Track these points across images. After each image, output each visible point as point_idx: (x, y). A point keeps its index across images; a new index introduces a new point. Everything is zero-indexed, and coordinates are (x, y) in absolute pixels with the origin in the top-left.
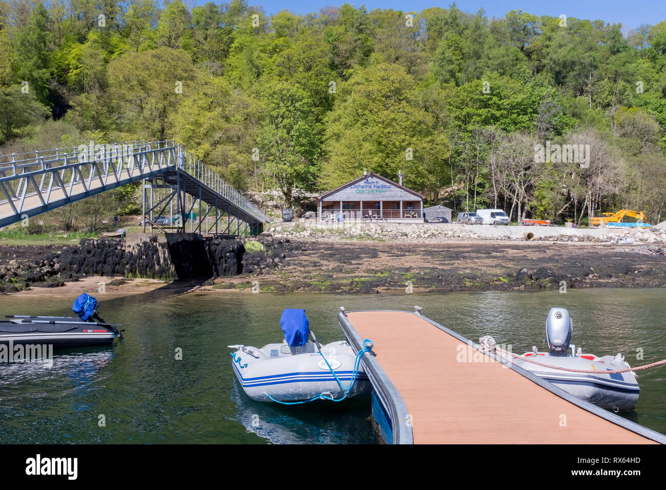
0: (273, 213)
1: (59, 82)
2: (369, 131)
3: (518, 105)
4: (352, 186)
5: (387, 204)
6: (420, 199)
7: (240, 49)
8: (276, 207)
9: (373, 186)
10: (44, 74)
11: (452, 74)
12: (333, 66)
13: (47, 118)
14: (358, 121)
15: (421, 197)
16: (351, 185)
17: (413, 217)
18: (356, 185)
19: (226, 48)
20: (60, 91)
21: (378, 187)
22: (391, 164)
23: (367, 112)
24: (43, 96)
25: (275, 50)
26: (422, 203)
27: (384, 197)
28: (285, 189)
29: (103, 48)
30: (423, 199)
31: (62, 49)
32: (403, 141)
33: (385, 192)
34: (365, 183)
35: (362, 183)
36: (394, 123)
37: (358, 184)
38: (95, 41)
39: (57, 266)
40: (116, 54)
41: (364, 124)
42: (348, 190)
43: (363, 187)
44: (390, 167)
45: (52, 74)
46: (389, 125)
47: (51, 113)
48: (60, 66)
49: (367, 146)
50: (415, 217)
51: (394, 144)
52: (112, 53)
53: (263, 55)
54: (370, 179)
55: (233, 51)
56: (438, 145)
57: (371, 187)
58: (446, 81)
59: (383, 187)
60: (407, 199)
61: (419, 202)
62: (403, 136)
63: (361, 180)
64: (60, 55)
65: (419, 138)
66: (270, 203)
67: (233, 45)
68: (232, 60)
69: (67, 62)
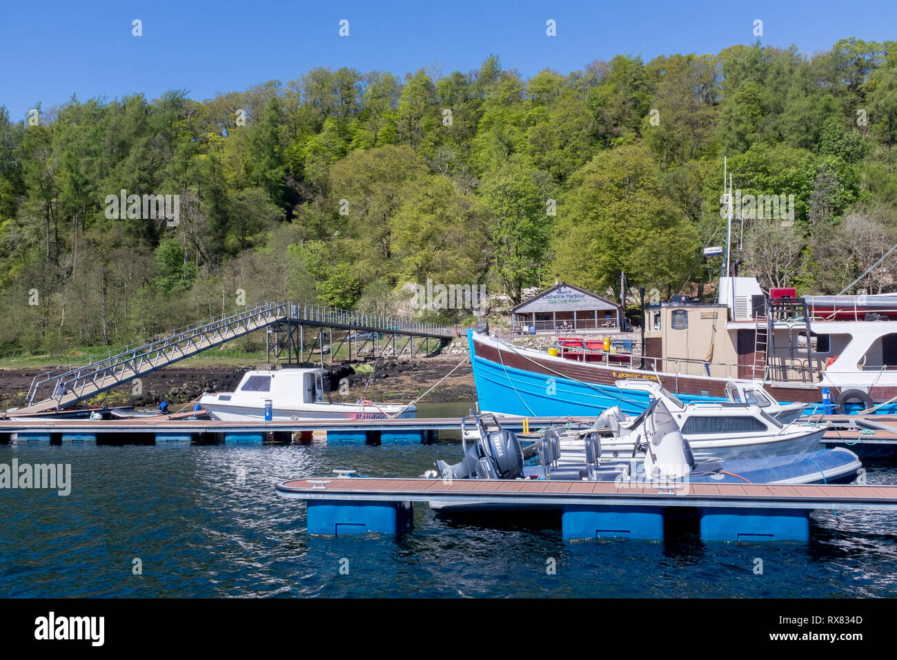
0: (499, 321)
1: (295, 178)
2: (599, 225)
3: (788, 181)
4: (545, 297)
5: (582, 314)
6: (616, 308)
7: (490, 123)
8: (505, 313)
9: (565, 296)
10: (277, 174)
11: (741, 136)
12: (596, 136)
13: (282, 220)
14: (587, 214)
15: (617, 306)
16: (543, 295)
17: (610, 326)
18: (548, 295)
19: (474, 125)
20: (297, 188)
21: (571, 297)
22: (624, 262)
23: (596, 205)
24: (277, 197)
25: (531, 122)
26: (618, 311)
27: (578, 306)
28: (514, 295)
29: (339, 136)
30: (619, 308)
31: (297, 142)
32: (639, 235)
33: (578, 301)
34: (558, 292)
35: (554, 293)
36: (627, 216)
37: (550, 294)
38: (332, 130)
39: (215, 387)
40: (354, 141)
41: (593, 219)
42: (540, 301)
43: (555, 297)
44: (624, 265)
45: (287, 171)
46: (622, 218)
47: (284, 215)
48: (296, 161)
49: (594, 243)
50: (613, 326)
51: (627, 240)
52: (350, 140)
53: (515, 129)
54: (562, 289)
55: (482, 127)
56: (680, 236)
57: (563, 297)
58: (733, 146)
59: (576, 296)
60: (602, 308)
61: (615, 311)
62: (638, 230)
63: (554, 289)
64: (295, 148)
65: (659, 230)
66: (498, 310)
67: (482, 120)
68: (479, 139)
69: (302, 156)
